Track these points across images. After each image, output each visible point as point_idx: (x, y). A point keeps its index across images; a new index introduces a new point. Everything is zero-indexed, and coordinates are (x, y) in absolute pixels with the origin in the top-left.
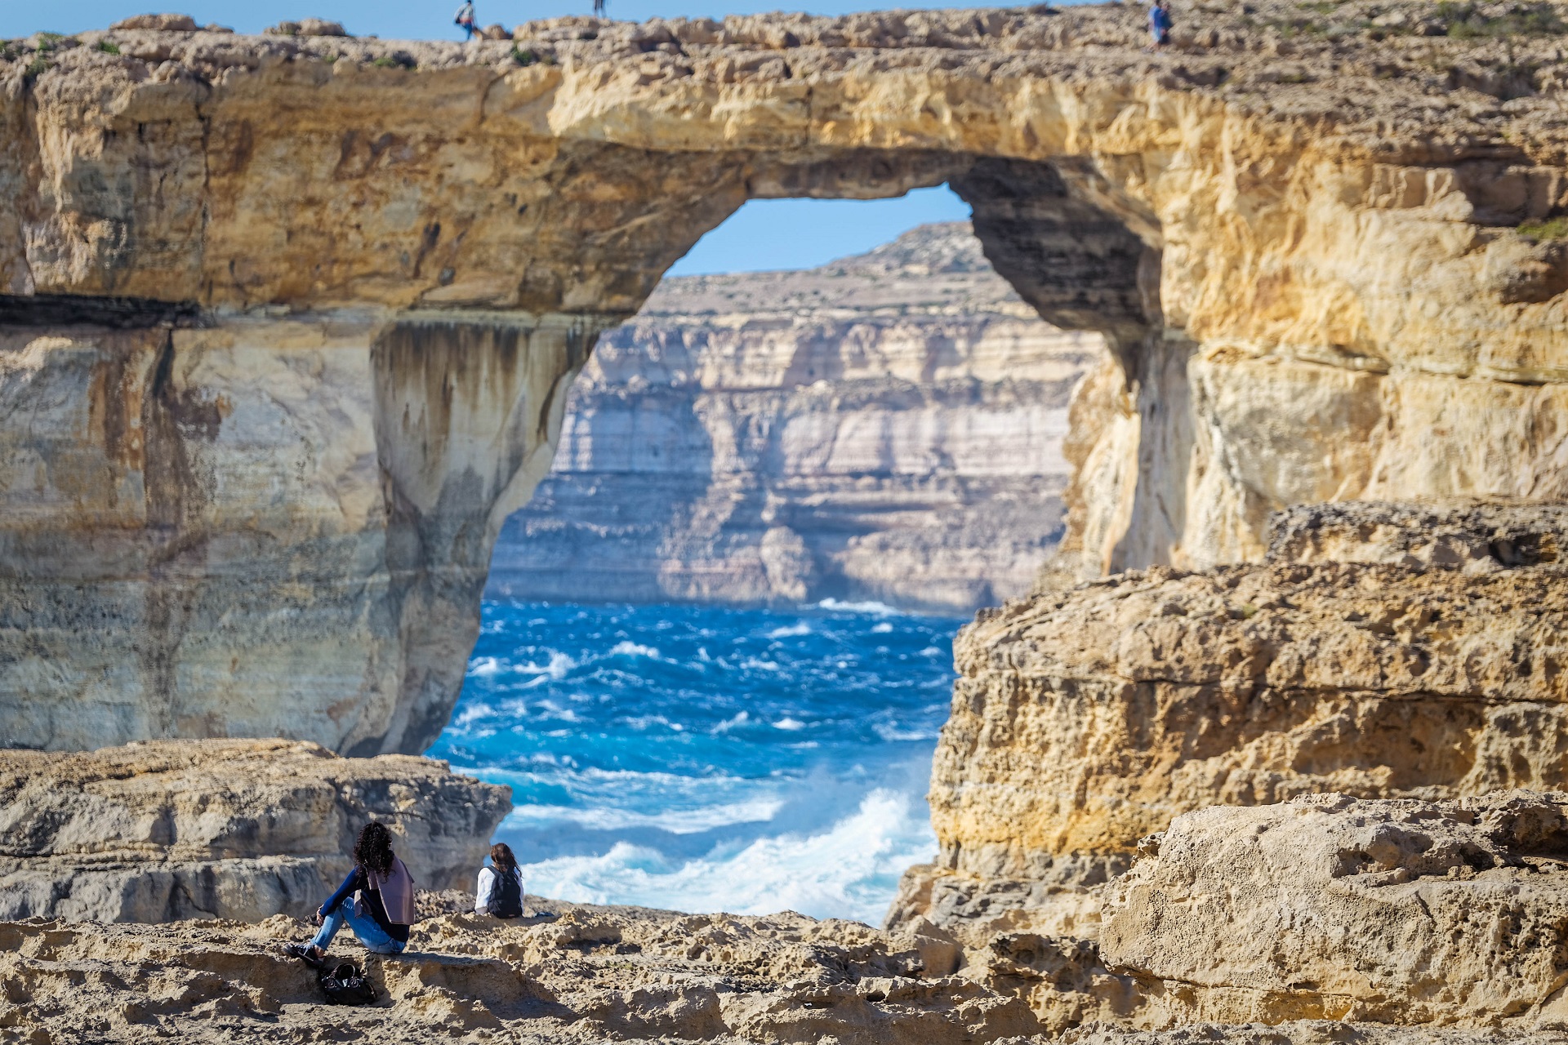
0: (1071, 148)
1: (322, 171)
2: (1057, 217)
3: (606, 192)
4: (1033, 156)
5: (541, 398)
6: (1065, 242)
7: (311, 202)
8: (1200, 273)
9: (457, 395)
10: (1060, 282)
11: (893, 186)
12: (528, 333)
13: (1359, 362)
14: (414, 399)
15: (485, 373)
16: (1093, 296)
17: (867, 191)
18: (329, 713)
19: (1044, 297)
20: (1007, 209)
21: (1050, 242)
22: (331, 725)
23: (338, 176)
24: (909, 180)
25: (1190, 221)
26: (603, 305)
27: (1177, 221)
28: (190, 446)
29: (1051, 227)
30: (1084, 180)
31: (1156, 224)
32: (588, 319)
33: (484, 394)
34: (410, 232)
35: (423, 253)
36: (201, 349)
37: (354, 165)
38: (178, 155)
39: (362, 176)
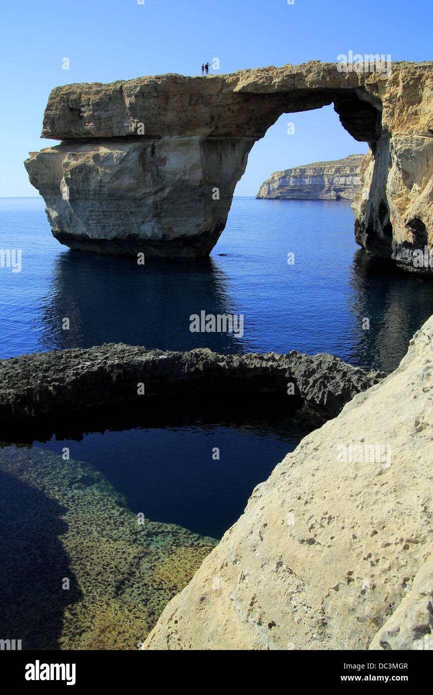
0: (360, 84)
1: (186, 104)
4: (349, 88)
5: (242, 157)
7: (184, 111)
8: (392, 115)
9: (223, 157)
12: (239, 142)
14: (214, 157)
15: (229, 151)
17: (313, 106)
18: (196, 226)
22: (197, 229)
23: (190, 105)
24: (322, 103)
25: (390, 100)
26: (255, 135)
27: (386, 100)
28: (159, 168)
30: (363, 93)
31: (380, 103)
32: (251, 138)
33: (229, 156)
34: (207, 118)
35: (210, 123)
36: (161, 146)
37: (193, 102)
38: (152, 101)
39: (195, 105)
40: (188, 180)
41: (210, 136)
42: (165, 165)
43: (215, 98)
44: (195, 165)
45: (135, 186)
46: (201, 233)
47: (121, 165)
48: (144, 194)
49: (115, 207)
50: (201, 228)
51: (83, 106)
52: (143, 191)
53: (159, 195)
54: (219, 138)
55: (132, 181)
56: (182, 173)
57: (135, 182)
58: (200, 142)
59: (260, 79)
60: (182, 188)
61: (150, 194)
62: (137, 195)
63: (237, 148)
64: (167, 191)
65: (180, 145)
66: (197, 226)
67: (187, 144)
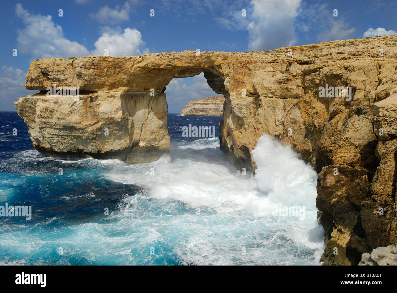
1: (112, 73)
2: (217, 80)
3: (153, 76)
6: (218, 83)
7: (111, 77)
9: (137, 103)
10: (218, 88)
11: (192, 75)
13: (254, 96)
14: (131, 103)
15: (141, 100)
16: (222, 90)
17: (189, 76)
18: (119, 144)
19: (216, 90)
20: (211, 79)
21: (216, 83)
22: (120, 146)
24: (195, 74)
29: (216, 81)
30: (214, 70)
31: (223, 76)
34: (125, 81)
35: (128, 84)
36: (97, 97)
37: (117, 72)
38: (91, 70)
39: (118, 74)
40: (113, 118)
41: (127, 91)
42: (99, 108)
43: (130, 70)
44: (118, 109)
45: (80, 120)
46: (122, 149)
47: (71, 108)
48: (86, 125)
49: (68, 133)
50: (122, 146)
51: (50, 72)
52: (85, 124)
53: (95, 126)
54: (134, 93)
55: (78, 118)
56: (110, 113)
57: (81, 118)
58: (121, 95)
59: (156, 60)
60: (110, 122)
61: (90, 125)
62: (81, 126)
63: (145, 99)
64: (100, 124)
65: (108, 97)
66: (121, 144)
67: (113, 96)
